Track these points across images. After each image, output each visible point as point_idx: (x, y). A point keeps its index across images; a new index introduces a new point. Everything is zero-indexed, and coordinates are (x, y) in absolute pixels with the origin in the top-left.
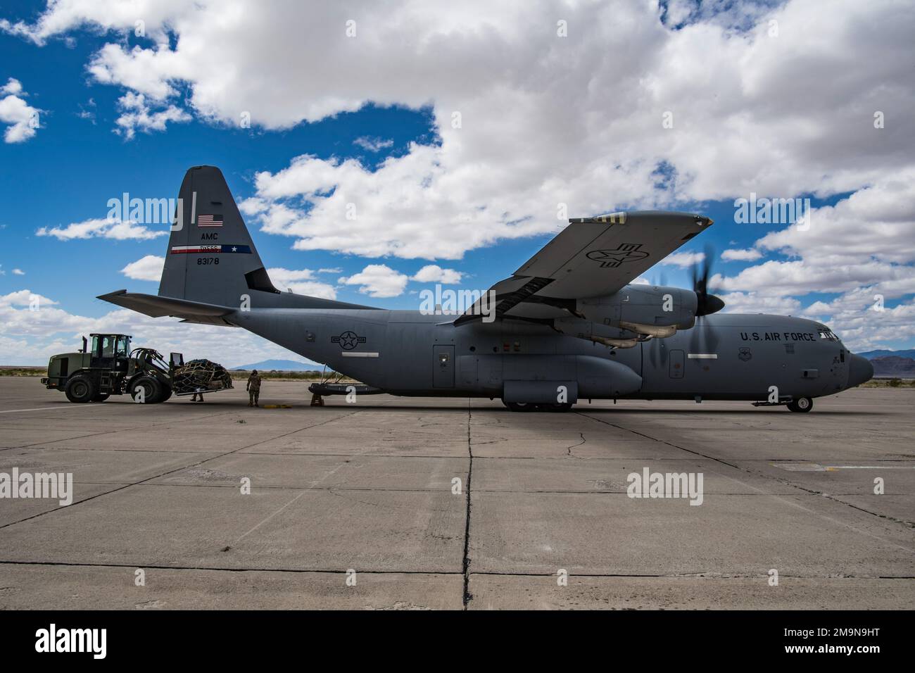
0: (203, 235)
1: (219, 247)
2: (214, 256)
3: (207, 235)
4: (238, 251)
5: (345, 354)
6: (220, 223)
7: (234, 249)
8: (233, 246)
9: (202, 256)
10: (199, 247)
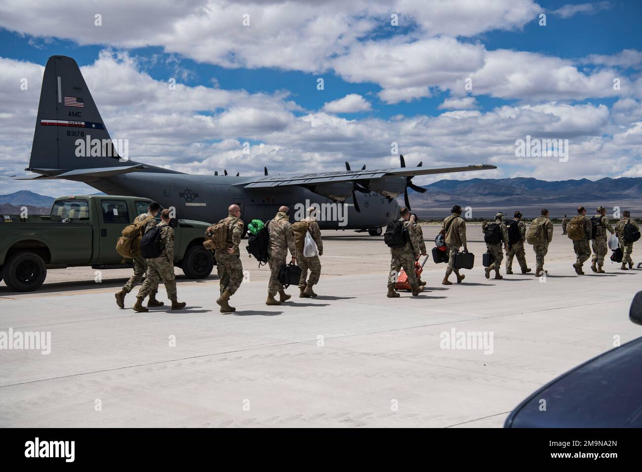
0: (70, 112)
1: (83, 123)
2: (80, 130)
3: (73, 113)
4: (96, 128)
5: (188, 204)
6: (81, 105)
7: (94, 126)
8: (93, 123)
9: (71, 129)
10: (67, 122)
